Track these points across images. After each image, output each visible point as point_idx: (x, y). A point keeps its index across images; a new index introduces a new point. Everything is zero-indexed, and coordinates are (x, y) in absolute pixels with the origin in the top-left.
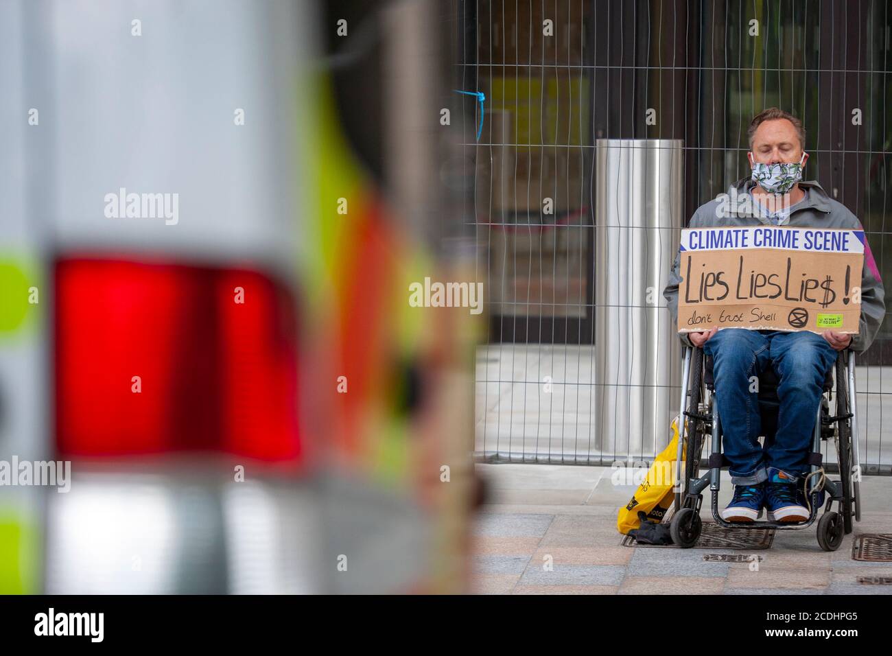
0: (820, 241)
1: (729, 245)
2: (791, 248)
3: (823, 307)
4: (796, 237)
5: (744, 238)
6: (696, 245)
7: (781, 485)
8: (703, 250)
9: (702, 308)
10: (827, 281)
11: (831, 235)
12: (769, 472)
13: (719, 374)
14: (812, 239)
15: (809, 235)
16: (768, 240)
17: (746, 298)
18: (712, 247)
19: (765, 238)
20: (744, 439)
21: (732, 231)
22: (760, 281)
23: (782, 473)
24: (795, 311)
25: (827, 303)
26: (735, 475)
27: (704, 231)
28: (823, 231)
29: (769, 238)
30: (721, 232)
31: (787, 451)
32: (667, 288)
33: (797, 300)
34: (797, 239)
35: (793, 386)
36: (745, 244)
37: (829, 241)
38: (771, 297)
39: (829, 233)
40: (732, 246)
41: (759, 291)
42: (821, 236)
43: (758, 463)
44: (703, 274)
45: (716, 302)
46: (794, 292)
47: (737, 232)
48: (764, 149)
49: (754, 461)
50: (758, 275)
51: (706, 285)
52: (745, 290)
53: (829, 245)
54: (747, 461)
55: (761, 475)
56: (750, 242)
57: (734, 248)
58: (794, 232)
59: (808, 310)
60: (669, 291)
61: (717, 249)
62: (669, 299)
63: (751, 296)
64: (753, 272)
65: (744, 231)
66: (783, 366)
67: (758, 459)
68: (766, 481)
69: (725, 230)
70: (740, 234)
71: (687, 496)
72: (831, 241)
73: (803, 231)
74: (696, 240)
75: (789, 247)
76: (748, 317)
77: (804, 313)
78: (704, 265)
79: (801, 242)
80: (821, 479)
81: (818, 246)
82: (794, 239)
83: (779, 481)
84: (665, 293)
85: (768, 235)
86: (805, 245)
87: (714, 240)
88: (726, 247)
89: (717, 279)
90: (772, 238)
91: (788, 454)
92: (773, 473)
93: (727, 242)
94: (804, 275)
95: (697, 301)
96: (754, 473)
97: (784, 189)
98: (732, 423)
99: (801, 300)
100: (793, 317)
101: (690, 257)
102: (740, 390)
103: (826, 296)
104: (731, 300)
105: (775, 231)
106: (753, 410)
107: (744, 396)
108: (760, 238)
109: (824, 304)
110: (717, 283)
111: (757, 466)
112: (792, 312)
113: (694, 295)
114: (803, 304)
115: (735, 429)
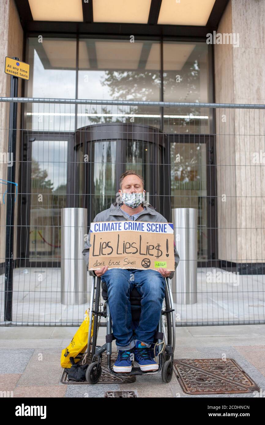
0: (154, 228)
1: (112, 229)
2: (141, 231)
3: (157, 258)
4: (143, 226)
5: (119, 226)
6: (97, 230)
7: (143, 349)
8: (101, 232)
9: (100, 259)
10: (158, 246)
11: (159, 225)
12: (136, 343)
13: (111, 294)
14: (150, 227)
15: (149, 225)
16: (130, 227)
17: (122, 254)
18: (105, 230)
19: (129, 226)
20: (124, 327)
21: (114, 223)
22: (128, 246)
23: (143, 343)
24: (144, 260)
25: (159, 256)
26: (119, 346)
27: (101, 223)
28: (155, 223)
29: (131, 226)
30: (109, 224)
31: (146, 333)
32: (84, 250)
33: (145, 255)
34: (144, 227)
35: (150, 299)
36: (120, 229)
37: (158, 228)
38: (133, 253)
39: (158, 224)
40: (114, 230)
41: (128, 251)
42: (154, 226)
43: (131, 338)
44: (101, 243)
45: (107, 256)
46: (144, 251)
47: (116, 224)
48: (128, 187)
49: (129, 338)
50: (127, 243)
51: (102, 248)
52: (121, 250)
53: (158, 230)
54: (125, 338)
55: (132, 345)
56: (122, 228)
57: (115, 231)
58: (142, 224)
59: (150, 260)
60: (85, 251)
61: (107, 231)
62: (84, 255)
63: (124, 253)
64: (124, 241)
65: (119, 223)
66: (143, 289)
67: (131, 336)
68: (135, 347)
69: (111, 223)
70: (118, 225)
71: (94, 355)
72: (159, 228)
73: (146, 223)
74: (97, 227)
75: (140, 230)
76: (122, 263)
77: (149, 261)
78: (101, 239)
79: (145, 228)
80: (164, 346)
81: (153, 230)
82: (142, 227)
83: (141, 347)
84: (83, 252)
85: (130, 225)
86: (147, 229)
87: (105, 227)
88: (111, 230)
89: (107, 245)
90: (132, 226)
91: (147, 334)
92: (138, 343)
93: (111, 228)
94: (147, 243)
95: (98, 256)
96: (129, 344)
97: (136, 205)
98: (118, 319)
99: (147, 255)
100: (143, 263)
101: (95, 235)
102: (122, 302)
103: (158, 253)
104: (114, 254)
105: (134, 223)
106: (129, 312)
107: (124, 305)
108: (127, 226)
109: (157, 257)
110: (107, 247)
111: (130, 340)
112: (143, 260)
113: (97, 252)
114: (148, 256)
115: (120, 322)
